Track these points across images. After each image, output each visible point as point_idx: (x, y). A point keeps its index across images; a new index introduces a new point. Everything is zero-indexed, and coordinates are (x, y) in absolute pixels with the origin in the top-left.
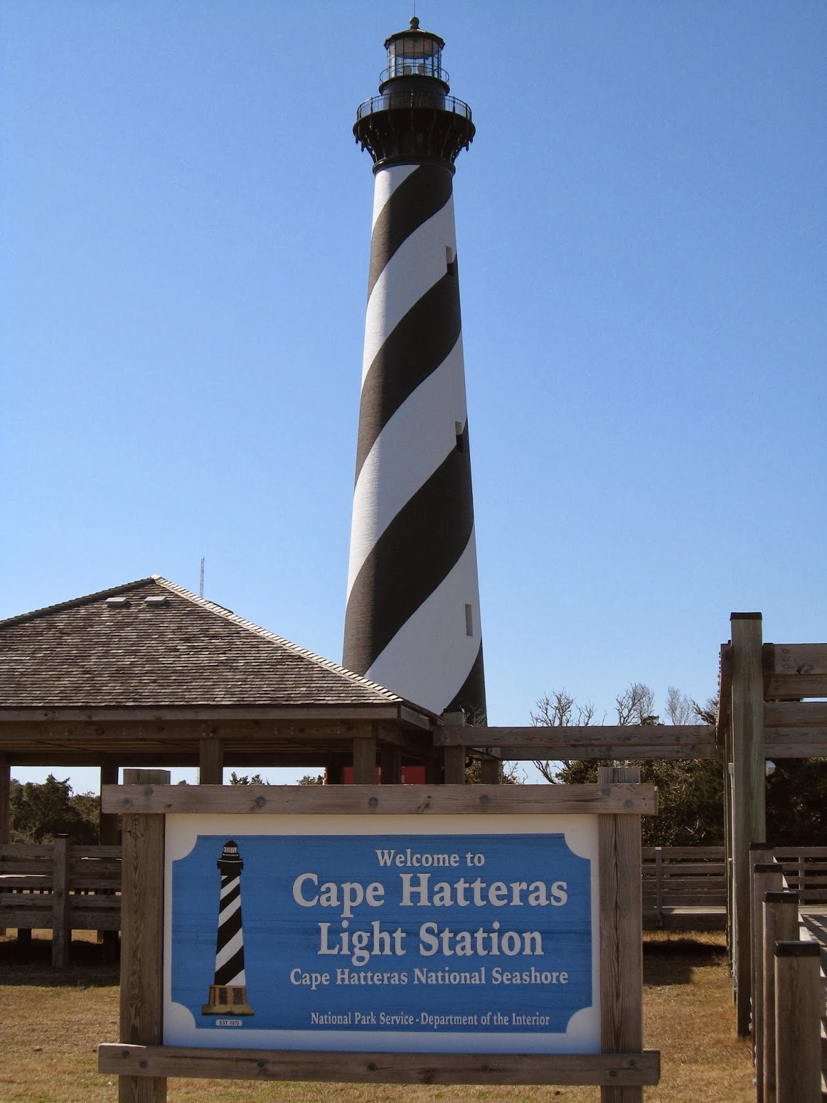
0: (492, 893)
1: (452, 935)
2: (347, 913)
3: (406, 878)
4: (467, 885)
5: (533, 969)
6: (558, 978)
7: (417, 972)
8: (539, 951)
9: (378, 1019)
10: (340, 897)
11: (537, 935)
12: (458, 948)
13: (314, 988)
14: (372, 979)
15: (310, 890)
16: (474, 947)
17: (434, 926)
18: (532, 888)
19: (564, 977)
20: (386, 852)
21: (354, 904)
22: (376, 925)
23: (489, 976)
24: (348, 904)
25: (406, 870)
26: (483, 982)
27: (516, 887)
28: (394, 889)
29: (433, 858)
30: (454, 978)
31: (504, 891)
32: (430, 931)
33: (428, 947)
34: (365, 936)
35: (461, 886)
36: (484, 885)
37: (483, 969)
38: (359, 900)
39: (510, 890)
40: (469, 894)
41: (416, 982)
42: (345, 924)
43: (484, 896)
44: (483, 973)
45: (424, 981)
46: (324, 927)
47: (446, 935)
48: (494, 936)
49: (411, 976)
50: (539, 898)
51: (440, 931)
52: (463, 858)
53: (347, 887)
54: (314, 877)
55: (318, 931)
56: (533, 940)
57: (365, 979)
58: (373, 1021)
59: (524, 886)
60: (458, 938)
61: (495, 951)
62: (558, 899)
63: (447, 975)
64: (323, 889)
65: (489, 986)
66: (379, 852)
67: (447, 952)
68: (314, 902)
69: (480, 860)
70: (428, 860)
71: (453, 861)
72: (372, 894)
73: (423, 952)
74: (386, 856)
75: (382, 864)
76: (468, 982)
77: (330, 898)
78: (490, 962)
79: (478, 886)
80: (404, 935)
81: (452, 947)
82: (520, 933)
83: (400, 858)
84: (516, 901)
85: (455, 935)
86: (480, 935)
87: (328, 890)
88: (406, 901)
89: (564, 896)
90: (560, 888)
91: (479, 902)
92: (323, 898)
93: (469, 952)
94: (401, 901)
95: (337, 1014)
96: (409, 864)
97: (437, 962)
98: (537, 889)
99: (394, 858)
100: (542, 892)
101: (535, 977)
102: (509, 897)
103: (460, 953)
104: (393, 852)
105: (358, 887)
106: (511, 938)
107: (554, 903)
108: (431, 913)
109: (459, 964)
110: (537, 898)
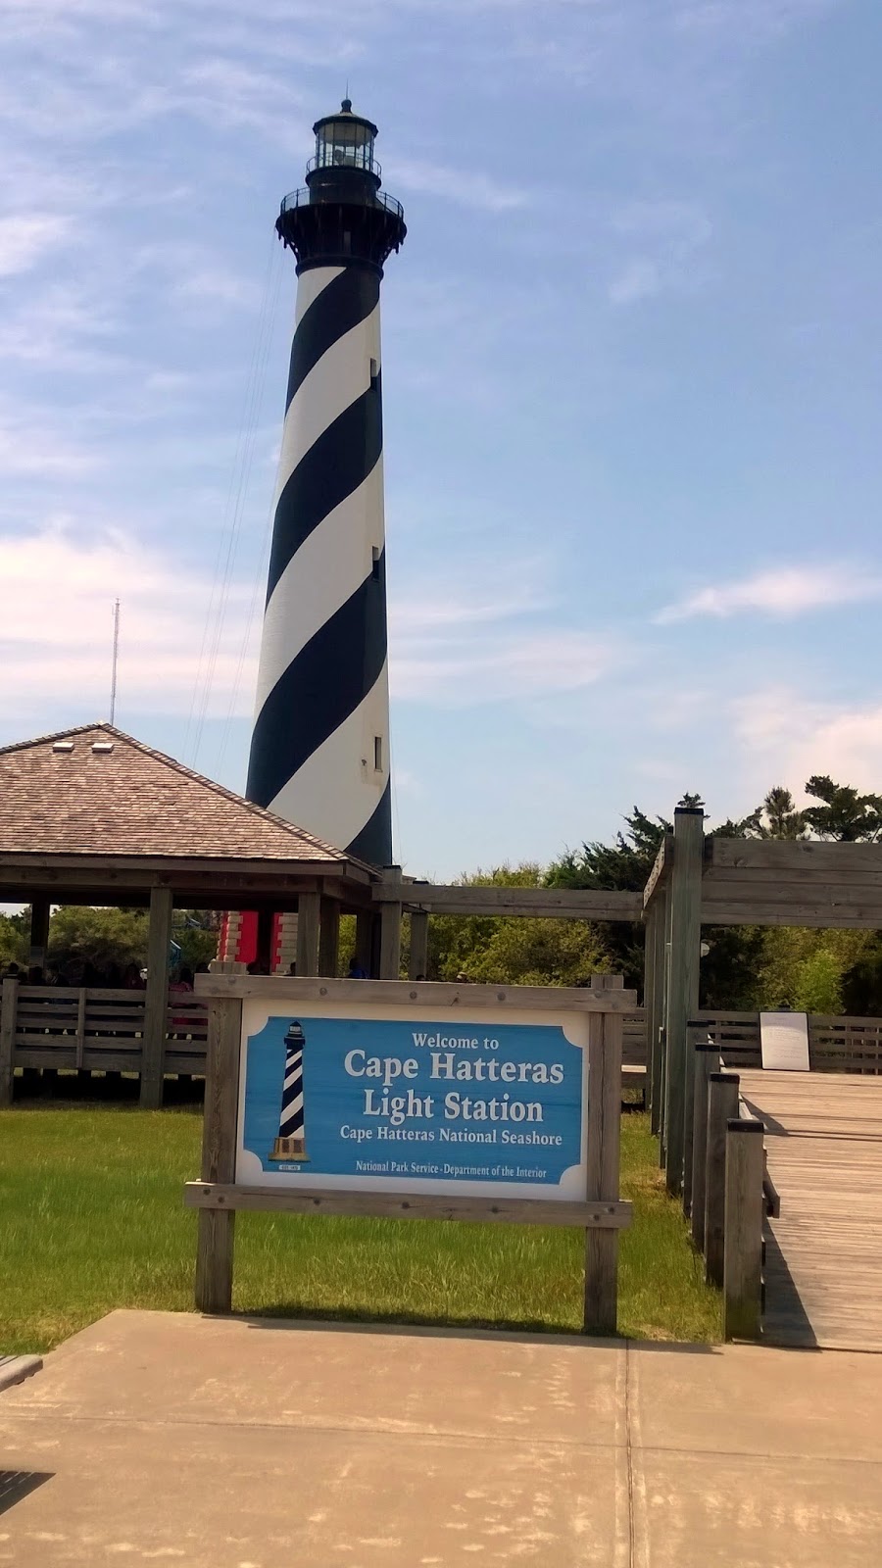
0: (504, 1071)
1: (470, 1103)
2: (387, 1082)
3: (436, 1056)
4: (484, 1064)
5: (534, 1132)
6: (554, 1141)
7: (442, 1131)
8: (539, 1119)
9: (409, 1168)
10: (383, 1070)
11: (538, 1106)
12: (475, 1113)
13: (359, 1141)
14: (406, 1135)
15: (358, 1063)
16: (488, 1112)
17: (457, 1095)
18: (535, 1068)
19: (558, 1140)
20: (420, 1035)
21: (394, 1075)
22: (411, 1092)
23: (499, 1136)
24: (388, 1075)
25: (436, 1050)
26: (495, 1141)
27: (523, 1067)
28: (426, 1065)
29: (458, 1042)
30: (471, 1138)
31: (513, 1070)
32: (453, 1099)
33: (452, 1112)
34: (402, 1101)
35: (479, 1064)
36: (497, 1064)
37: (495, 1131)
38: (398, 1073)
39: (518, 1069)
40: (485, 1071)
41: (441, 1139)
42: (386, 1091)
43: (498, 1073)
44: (495, 1135)
45: (447, 1139)
46: (369, 1093)
47: (466, 1103)
48: (504, 1105)
49: (437, 1134)
50: (541, 1077)
51: (461, 1100)
52: (481, 1042)
53: (388, 1062)
54: (362, 1053)
55: (364, 1096)
56: (535, 1109)
57: (401, 1135)
58: (406, 1169)
59: (529, 1066)
60: (476, 1106)
61: (505, 1117)
62: (556, 1078)
63: (466, 1135)
64: (369, 1063)
65: (499, 1147)
66: (415, 1035)
67: (466, 1116)
68: (361, 1073)
69: (495, 1044)
70: (453, 1042)
71: (473, 1044)
72: (409, 1068)
73: (447, 1115)
74: (420, 1038)
75: (417, 1045)
76: (483, 1141)
77: (374, 1069)
78: (500, 1125)
79: (492, 1065)
80: (433, 1101)
81: (471, 1112)
82: (525, 1104)
83: (432, 1040)
84: (523, 1078)
85: (473, 1104)
86: (493, 1104)
87: (373, 1063)
88: (435, 1075)
89: (561, 1076)
90: (558, 1069)
91: (493, 1078)
92: (369, 1069)
93: (484, 1117)
94: (431, 1074)
95: (378, 1162)
96: (438, 1045)
97: (458, 1124)
98: (539, 1069)
99: (427, 1040)
100: (544, 1073)
101: (536, 1139)
102: (517, 1074)
103: (476, 1117)
104: (426, 1035)
105: (397, 1062)
106: (517, 1107)
107: (552, 1080)
108: (455, 1085)
109: (475, 1126)
110: (539, 1077)
